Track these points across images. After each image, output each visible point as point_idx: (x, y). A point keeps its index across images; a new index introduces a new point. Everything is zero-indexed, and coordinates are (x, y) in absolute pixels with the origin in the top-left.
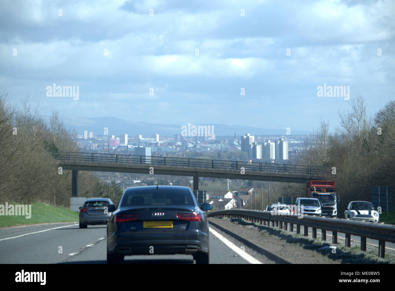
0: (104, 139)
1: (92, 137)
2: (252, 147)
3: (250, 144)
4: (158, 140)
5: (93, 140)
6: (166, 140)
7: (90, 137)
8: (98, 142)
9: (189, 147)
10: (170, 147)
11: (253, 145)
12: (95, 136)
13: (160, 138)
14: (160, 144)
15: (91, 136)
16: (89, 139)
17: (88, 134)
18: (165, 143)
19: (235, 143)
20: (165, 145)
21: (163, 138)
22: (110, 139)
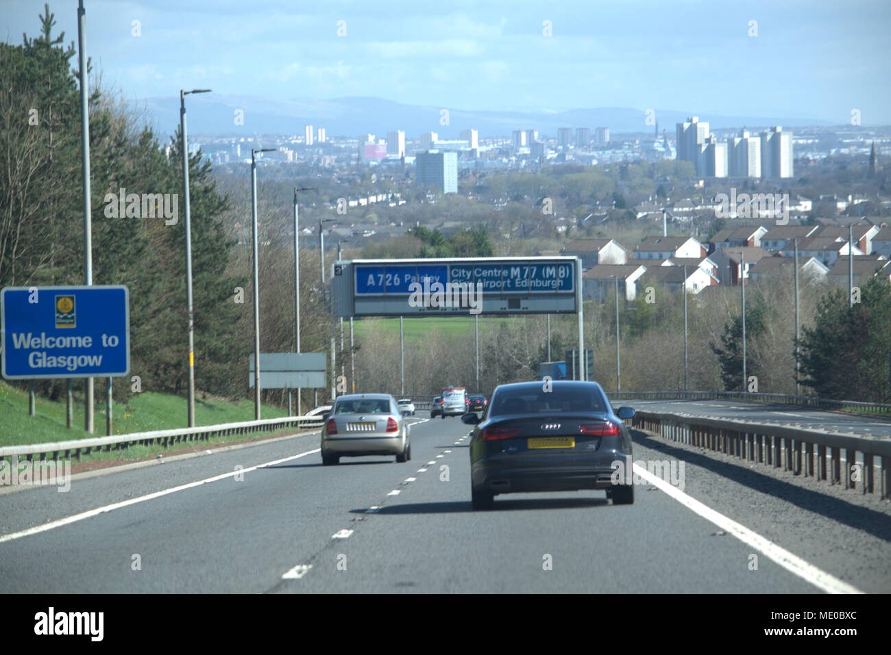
0: (350, 145)
1: (324, 141)
2: (703, 149)
3: (699, 142)
4: (475, 145)
5: (327, 147)
6: (495, 145)
7: (320, 140)
8: (339, 150)
9: (548, 158)
10: (505, 160)
11: (708, 144)
12: (330, 139)
13: (480, 141)
14: (481, 153)
15: (322, 137)
16: (317, 144)
17: (316, 134)
18: (492, 150)
19: (658, 147)
20: (491, 156)
21: (487, 140)
22: (363, 144)
